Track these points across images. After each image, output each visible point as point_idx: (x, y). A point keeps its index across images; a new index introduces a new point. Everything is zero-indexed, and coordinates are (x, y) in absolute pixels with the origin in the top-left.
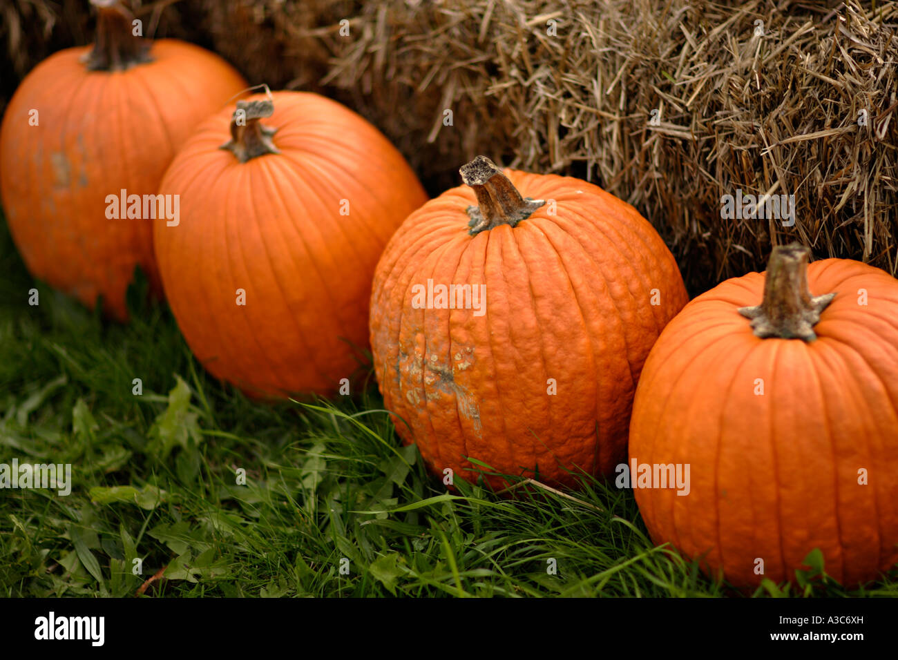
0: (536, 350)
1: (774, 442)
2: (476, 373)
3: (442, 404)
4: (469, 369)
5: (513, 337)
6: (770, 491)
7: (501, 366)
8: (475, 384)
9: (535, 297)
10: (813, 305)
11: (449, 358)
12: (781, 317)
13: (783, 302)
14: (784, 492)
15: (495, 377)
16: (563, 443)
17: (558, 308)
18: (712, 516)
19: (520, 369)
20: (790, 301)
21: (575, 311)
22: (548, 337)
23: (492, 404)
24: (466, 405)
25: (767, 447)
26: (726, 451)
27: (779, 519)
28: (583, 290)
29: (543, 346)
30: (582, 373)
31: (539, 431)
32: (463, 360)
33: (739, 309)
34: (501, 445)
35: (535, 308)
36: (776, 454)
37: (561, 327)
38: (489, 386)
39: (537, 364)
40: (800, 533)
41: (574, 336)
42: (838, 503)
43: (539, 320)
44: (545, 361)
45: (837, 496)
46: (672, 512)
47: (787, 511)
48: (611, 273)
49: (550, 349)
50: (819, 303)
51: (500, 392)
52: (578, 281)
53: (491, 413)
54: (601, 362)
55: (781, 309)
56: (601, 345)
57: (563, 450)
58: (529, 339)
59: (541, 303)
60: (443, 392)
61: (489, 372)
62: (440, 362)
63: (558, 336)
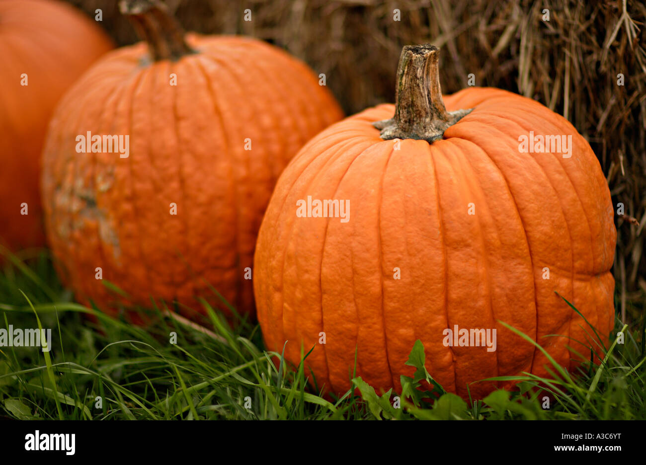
0: (173, 170)
1: (379, 228)
2: (115, 194)
3: (88, 232)
4: (110, 191)
5: (152, 157)
6: (374, 282)
7: (139, 186)
8: (115, 205)
9: (178, 118)
10: (448, 116)
11: (91, 182)
12: (410, 122)
13: (412, 105)
14: (387, 283)
15: (133, 198)
16: (200, 273)
17: (200, 129)
18: (316, 315)
19: (158, 190)
20: (418, 102)
21: (216, 135)
22: (187, 158)
23: (130, 227)
24: (107, 229)
25: (372, 235)
26: (330, 239)
27: (383, 314)
28: (228, 115)
29: (181, 167)
30: (220, 198)
31: (175, 257)
32: (104, 181)
33: (373, 123)
34: (139, 272)
35: (177, 130)
36: (381, 242)
37: (201, 148)
38: (127, 207)
39: (175, 185)
40: (406, 332)
41: (214, 159)
42: (447, 301)
43: (180, 140)
44: (182, 182)
45: (446, 291)
46: (281, 317)
47: (391, 305)
48: (261, 105)
49: (188, 169)
50: (455, 116)
51: (138, 213)
52: (224, 106)
53: (129, 236)
54: (242, 189)
55: (408, 112)
56: (242, 172)
57: (202, 282)
58: (167, 157)
59: (183, 124)
60: (87, 220)
61: (127, 192)
62: (86, 186)
63: (197, 157)
